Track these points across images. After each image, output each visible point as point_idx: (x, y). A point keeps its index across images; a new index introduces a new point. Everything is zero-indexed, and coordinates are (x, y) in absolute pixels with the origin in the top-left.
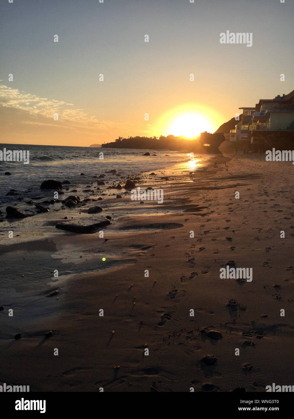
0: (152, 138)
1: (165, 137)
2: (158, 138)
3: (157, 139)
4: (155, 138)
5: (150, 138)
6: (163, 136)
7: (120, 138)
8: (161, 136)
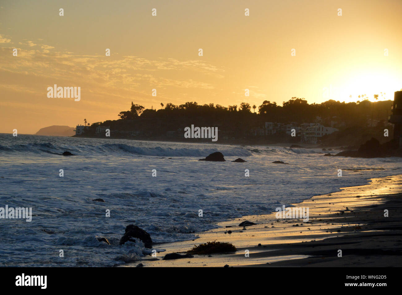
0: (235, 107)
1: (278, 105)
2: (254, 107)
3: (252, 111)
4: (246, 107)
5: (231, 108)
6: (271, 102)
7: (134, 108)
8: (265, 102)
